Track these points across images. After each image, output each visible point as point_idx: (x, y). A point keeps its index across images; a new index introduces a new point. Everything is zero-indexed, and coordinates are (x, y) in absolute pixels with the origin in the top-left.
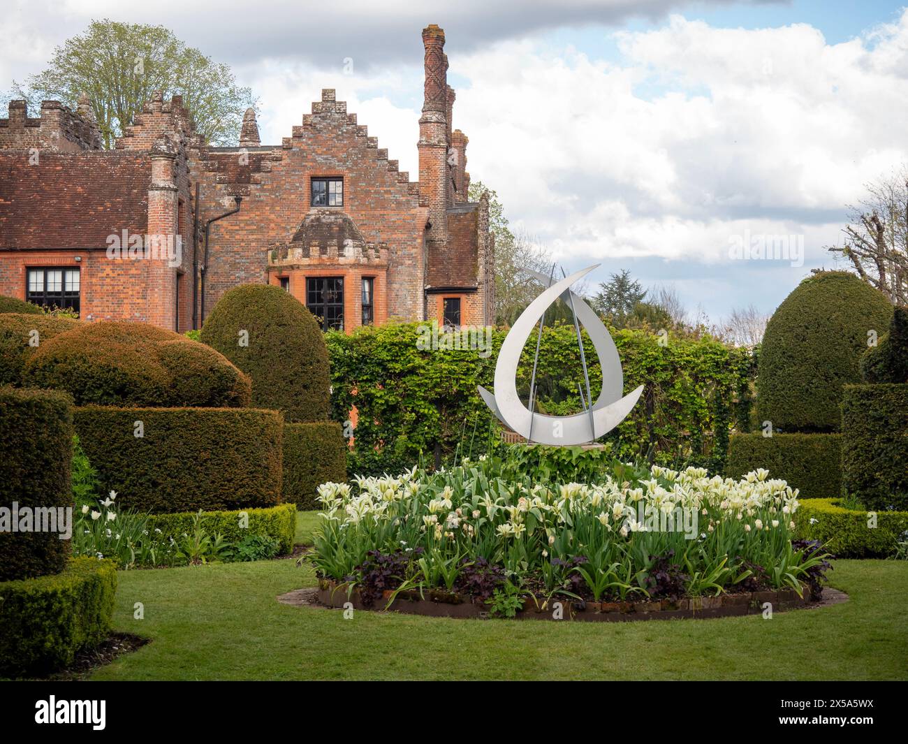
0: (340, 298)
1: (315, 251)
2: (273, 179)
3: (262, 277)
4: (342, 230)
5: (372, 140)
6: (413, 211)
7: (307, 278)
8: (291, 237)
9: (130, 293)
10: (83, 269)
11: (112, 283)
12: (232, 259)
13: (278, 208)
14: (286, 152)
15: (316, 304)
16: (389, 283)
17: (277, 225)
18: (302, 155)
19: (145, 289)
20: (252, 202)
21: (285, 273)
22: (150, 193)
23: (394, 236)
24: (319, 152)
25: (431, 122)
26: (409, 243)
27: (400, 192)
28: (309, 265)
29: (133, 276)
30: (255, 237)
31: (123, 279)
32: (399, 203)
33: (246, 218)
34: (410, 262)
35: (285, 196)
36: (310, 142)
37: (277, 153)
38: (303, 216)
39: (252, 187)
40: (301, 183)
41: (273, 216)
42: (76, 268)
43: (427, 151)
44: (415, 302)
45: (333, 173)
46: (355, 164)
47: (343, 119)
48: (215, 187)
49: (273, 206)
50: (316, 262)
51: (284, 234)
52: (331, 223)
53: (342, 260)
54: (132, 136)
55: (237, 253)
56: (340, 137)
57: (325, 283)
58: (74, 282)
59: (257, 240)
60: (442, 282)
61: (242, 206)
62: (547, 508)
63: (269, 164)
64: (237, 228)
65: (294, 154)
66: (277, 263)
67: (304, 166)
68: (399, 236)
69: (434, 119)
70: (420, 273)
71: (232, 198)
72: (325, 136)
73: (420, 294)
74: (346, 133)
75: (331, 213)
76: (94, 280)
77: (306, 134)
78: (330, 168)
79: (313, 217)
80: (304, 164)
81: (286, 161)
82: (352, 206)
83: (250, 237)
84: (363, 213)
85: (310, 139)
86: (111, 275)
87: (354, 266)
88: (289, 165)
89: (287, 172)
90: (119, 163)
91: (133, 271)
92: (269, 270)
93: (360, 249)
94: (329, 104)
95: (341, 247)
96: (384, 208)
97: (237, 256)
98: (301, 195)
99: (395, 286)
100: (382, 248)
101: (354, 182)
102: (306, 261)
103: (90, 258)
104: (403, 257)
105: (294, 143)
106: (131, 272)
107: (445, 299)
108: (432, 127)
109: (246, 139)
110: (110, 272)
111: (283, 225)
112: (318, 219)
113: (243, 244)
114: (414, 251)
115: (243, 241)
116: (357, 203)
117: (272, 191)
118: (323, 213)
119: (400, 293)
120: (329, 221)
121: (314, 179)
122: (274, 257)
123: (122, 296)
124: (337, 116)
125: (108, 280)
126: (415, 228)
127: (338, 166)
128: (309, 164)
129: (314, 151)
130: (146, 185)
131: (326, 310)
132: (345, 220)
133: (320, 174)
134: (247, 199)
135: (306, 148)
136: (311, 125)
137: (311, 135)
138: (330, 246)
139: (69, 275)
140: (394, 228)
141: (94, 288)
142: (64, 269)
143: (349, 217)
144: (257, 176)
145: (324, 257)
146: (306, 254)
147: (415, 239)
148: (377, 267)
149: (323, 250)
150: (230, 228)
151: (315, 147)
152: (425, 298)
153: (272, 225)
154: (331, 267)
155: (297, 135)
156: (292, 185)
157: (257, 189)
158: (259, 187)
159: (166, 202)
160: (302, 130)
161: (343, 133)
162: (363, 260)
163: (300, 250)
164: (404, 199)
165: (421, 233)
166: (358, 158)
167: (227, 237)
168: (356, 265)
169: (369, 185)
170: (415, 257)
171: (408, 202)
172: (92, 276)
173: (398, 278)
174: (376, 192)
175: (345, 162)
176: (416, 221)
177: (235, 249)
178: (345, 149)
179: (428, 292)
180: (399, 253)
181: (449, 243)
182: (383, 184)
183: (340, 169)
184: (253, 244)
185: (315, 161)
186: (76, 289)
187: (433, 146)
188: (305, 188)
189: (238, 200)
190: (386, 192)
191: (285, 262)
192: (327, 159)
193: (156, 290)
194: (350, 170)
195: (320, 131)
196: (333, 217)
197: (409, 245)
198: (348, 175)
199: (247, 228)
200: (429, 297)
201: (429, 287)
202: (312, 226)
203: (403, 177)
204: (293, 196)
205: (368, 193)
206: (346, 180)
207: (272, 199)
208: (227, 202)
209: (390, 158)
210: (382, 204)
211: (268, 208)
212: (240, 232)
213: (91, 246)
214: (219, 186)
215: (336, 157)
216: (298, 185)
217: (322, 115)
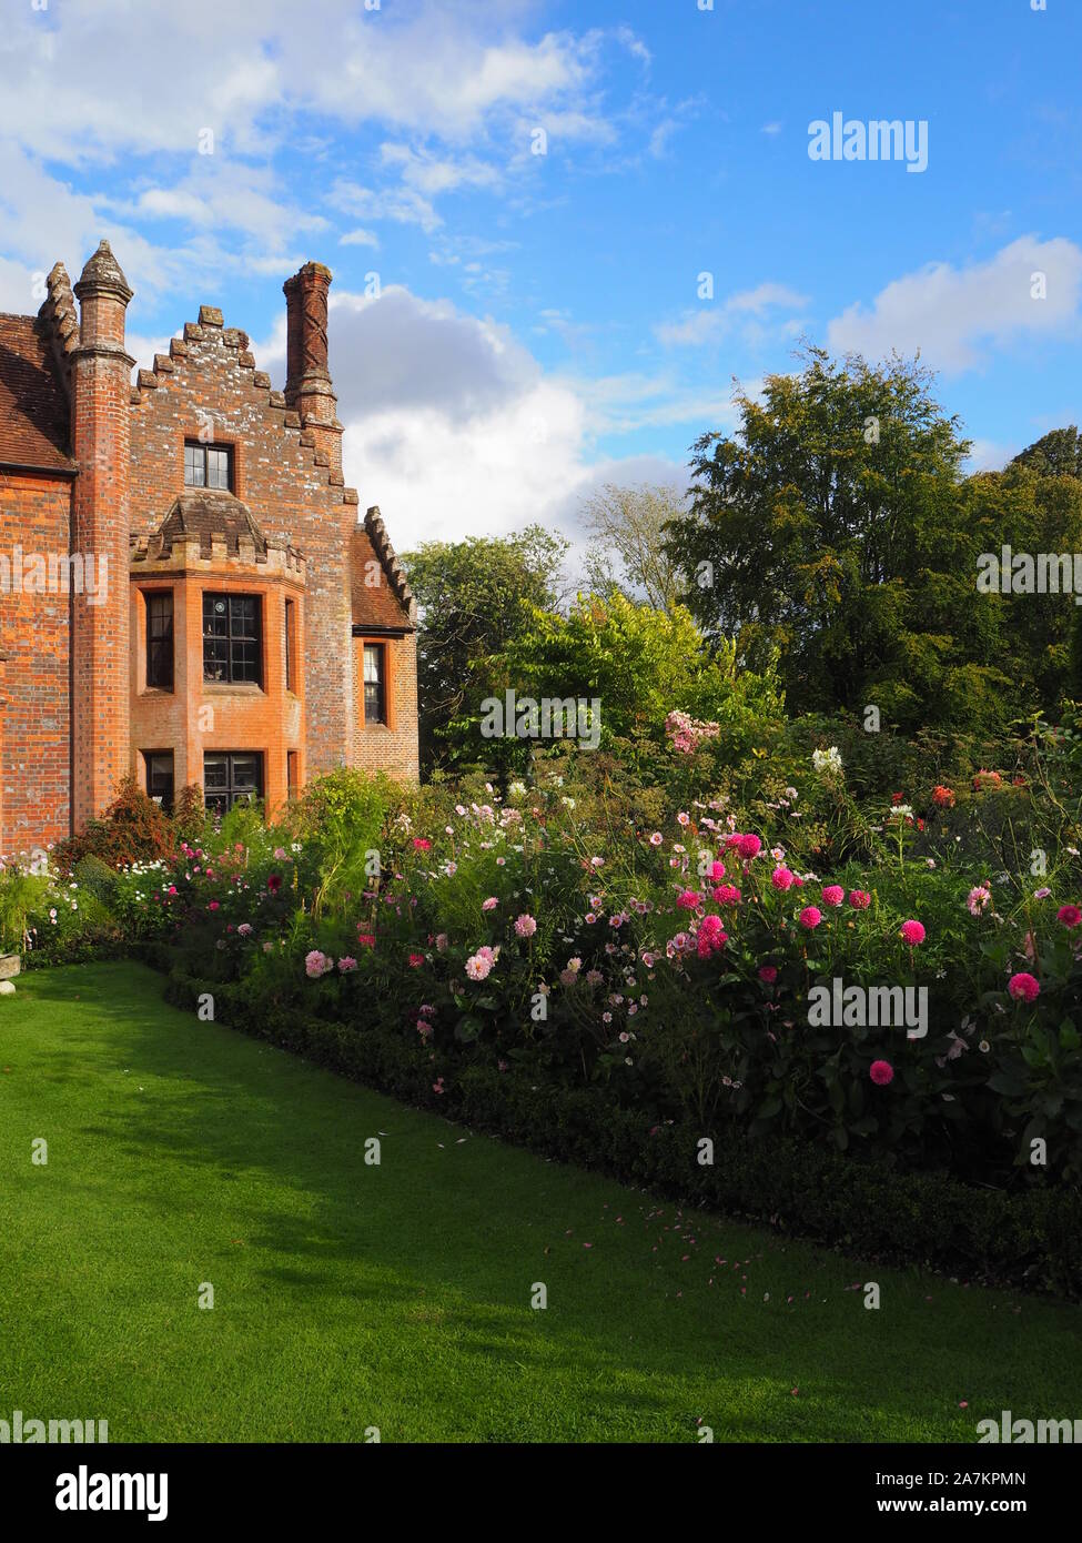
1: (219, 549)
6: (337, 509)
7: (206, 593)
8: (157, 529)
13: (135, 482)
15: (218, 637)
17: (135, 508)
18: (172, 401)
21: (165, 583)
23: (310, 543)
24: (200, 401)
25: (321, 394)
26: (331, 556)
27: (317, 479)
28: (212, 572)
32: (316, 494)
34: (333, 584)
35: (146, 463)
36: (184, 383)
38: (174, 497)
40: (171, 445)
44: (340, 642)
45: (220, 438)
46: (253, 426)
47: (234, 358)
50: (222, 567)
52: (224, 512)
53: (261, 569)
56: (232, 384)
60: (367, 621)
65: (160, 397)
67: (175, 419)
68: (316, 543)
70: (346, 602)
72: (207, 377)
73: (349, 634)
74: (239, 379)
75: (219, 499)
77: (176, 369)
78: (214, 429)
80: (176, 415)
81: (147, 408)
82: (250, 491)
84: (266, 503)
85: (185, 377)
87: (276, 580)
88: (150, 413)
89: (149, 424)
94: (213, 330)
96: (296, 500)
99: (315, 619)
100: (301, 558)
101: (254, 454)
102: (205, 565)
104: (323, 576)
105: (158, 379)
107: (373, 644)
111: (142, 508)
112: (201, 506)
114: (337, 569)
116: (257, 488)
119: (320, 630)
121: (190, 442)
124: (225, 351)
126: (338, 535)
127: (229, 427)
128: (183, 417)
129: (190, 397)
131: (231, 649)
132: (242, 510)
133: (198, 436)
135: (179, 390)
136: (185, 356)
137: (186, 373)
138: (244, 544)
140: (308, 531)
143: (247, 508)
145: (235, 560)
146: (206, 556)
147: (338, 551)
148: (298, 586)
149: (232, 548)
151: (193, 392)
152: (354, 638)
154: (244, 579)
155: (162, 369)
156: (158, 446)
160: (169, 362)
161: (235, 377)
162: (286, 573)
163: (194, 547)
164: (323, 489)
165: (346, 543)
166: (258, 419)
168: (279, 579)
169: (274, 462)
170: (340, 578)
171: (329, 494)
173: (319, 606)
174: (286, 475)
175: (239, 422)
176: (339, 524)
178: (238, 403)
179: (357, 632)
180: (319, 569)
182: (293, 463)
183: (231, 431)
185: (191, 412)
188: (177, 454)
190: (300, 477)
191: (162, 566)
192: (210, 414)
194: (248, 437)
195: (200, 368)
196: (223, 504)
197: (331, 559)
198: (246, 444)
201: (356, 623)
202: (197, 513)
204: (158, 464)
205: (272, 475)
206: (240, 451)
210: (294, 494)
215: (226, 412)
216: (166, 447)
217: (203, 344)
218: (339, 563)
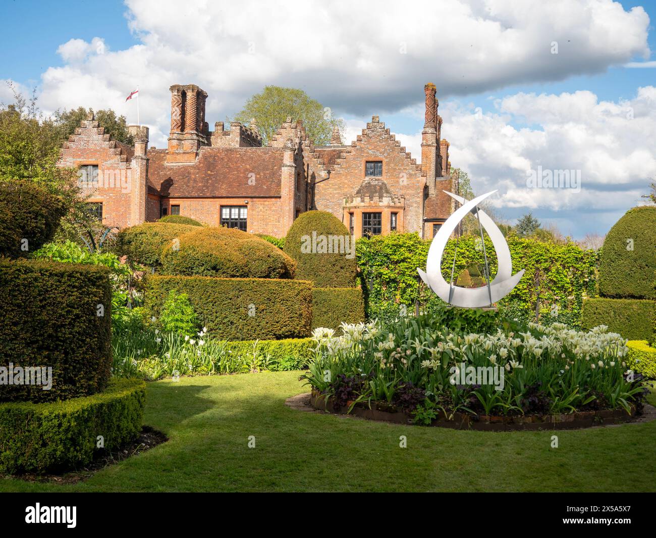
0: (380, 223)
1: (367, 199)
2: (346, 163)
3: (340, 213)
4: (381, 188)
5: (397, 142)
6: (418, 179)
7: (363, 213)
8: (356, 192)
9: (272, 219)
10: (248, 207)
11: (263, 214)
12: (325, 203)
13: (349, 177)
14: (353, 148)
15: (367, 226)
16: (405, 216)
17: (349, 185)
18: (361, 150)
19: (279, 217)
20: (336, 174)
21: (352, 210)
22: (283, 168)
23: (408, 192)
24: (370, 148)
25: (428, 133)
26: (416, 195)
27: (412, 169)
28: (364, 206)
29: (274, 211)
30: (337, 191)
31: (268, 212)
32: (411, 175)
33: (333, 182)
34: (416, 205)
35: (352, 171)
36: (365, 143)
37: (349, 149)
38: (362, 181)
39: (335, 166)
40: (361, 164)
41: (346, 181)
42: (245, 206)
43: (426, 148)
44: (418, 225)
45: (377, 159)
46: (389, 154)
47: (383, 131)
48: (317, 166)
49: (346, 176)
50: (367, 205)
51: (352, 191)
52: (376, 185)
53: (381, 204)
54: (276, 140)
55: (328, 200)
56: (381, 141)
57: (372, 215)
58: (244, 213)
59: (338, 193)
60: (432, 216)
61: (331, 176)
62: (457, 349)
63: (344, 154)
64: (328, 187)
65: (357, 150)
66: (348, 205)
67: (363, 156)
68: (410, 192)
69: (430, 132)
70: (421, 211)
71: (326, 172)
72: (373, 140)
73: (421, 222)
75: (376, 180)
76: (254, 212)
77: (364, 139)
78: (375, 157)
79: (366, 182)
80: (362, 154)
81: (353, 153)
82: (387, 176)
83: (335, 192)
84: (392, 180)
85: (366, 141)
86: (263, 210)
87: (386, 207)
88: (355, 155)
89: (354, 159)
90: (268, 153)
91: (274, 208)
92: (344, 208)
93: (390, 198)
94: (376, 124)
95: (381, 197)
96: (403, 177)
97: (328, 201)
98: (361, 170)
99: (408, 217)
100: (402, 198)
101: (388, 164)
102: (363, 204)
103: (252, 201)
104: (412, 203)
105: (358, 143)
106: (272, 209)
107: (434, 225)
108: (429, 136)
109: (334, 142)
110: (262, 209)
111: (351, 186)
112: (369, 183)
113: (331, 195)
114: (418, 199)
115: (331, 194)
116: (389, 175)
117: (346, 168)
118: (372, 180)
119: (411, 221)
120: (375, 184)
121: (367, 162)
122: (346, 202)
123: (268, 221)
124: (380, 130)
125: (261, 212)
126: (419, 188)
127: (380, 155)
128: (365, 155)
129: (368, 148)
130: (281, 165)
131: (372, 229)
132: (383, 183)
133: (371, 159)
134: (334, 172)
135: (364, 146)
136: (366, 134)
137: (366, 140)
138: (375, 196)
139: (242, 210)
140: (408, 188)
141: (254, 216)
142: (240, 207)
143: (385, 182)
144: (338, 160)
145: (372, 202)
146: (363, 201)
147: (419, 194)
148: (399, 208)
149: (371, 198)
150: (325, 187)
151: (368, 146)
152: (424, 224)
153: (346, 186)
154: (375, 207)
155: (359, 140)
156: (356, 165)
157: (339, 168)
158: (339, 166)
159: (290, 173)
160: (362, 137)
161: (383, 138)
162: (392, 204)
163: (359, 199)
164: (414, 173)
165: (422, 190)
166: (391, 152)
167: (323, 192)
168: (389, 207)
169: (395, 165)
170: (419, 203)
171: (416, 174)
172: (253, 210)
173: (410, 214)
174: (399, 169)
175: (384, 153)
176: (419, 184)
177: (327, 198)
178: (383, 147)
179: (425, 221)
180: (411, 200)
181: (437, 195)
182: (403, 165)
183: (380, 157)
184: (336, 195)
185: (368, 153)
186: (245, 217)
187: (429, 146)
188: (363, 167)
189: (329, 172)
190: (405, 169)
191: (352, 205)
192: (374, 152)
193: (285, 218)
194: (386, 158)
195: (371, 138)
196: (377, 182)
198: (385, 161)
199: (333, 187)
200: (426, 223)
201: (425, 218)
202: (366, 186)
203: (413, 162)
204: (357, 171)
205: (395, 169)
206: (384, 163)
207: (346, 172)
208: (324, 174)
209: (407, 151)
211: (344, 177)
212: (329, 189)
213: (253, 196)
214: (319, 166)
215: (379, 151)
216: (359, 165)
217: (372, 129)
218: (418, 197)
